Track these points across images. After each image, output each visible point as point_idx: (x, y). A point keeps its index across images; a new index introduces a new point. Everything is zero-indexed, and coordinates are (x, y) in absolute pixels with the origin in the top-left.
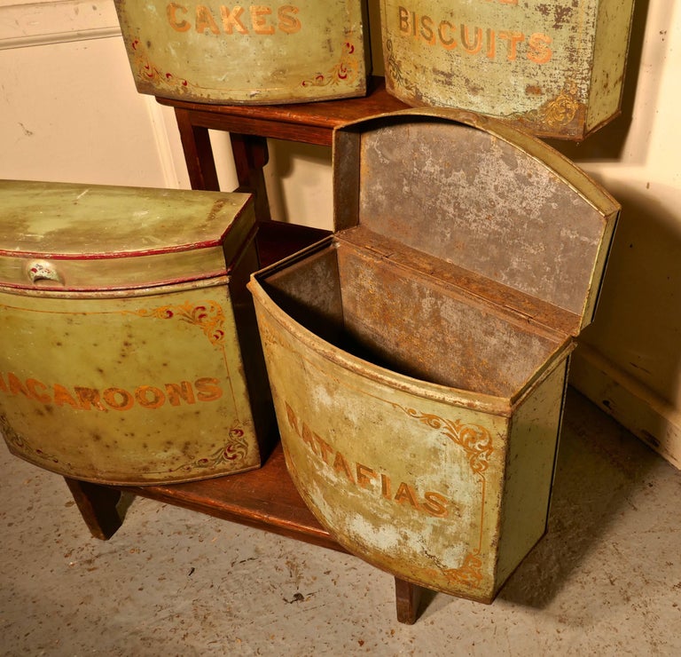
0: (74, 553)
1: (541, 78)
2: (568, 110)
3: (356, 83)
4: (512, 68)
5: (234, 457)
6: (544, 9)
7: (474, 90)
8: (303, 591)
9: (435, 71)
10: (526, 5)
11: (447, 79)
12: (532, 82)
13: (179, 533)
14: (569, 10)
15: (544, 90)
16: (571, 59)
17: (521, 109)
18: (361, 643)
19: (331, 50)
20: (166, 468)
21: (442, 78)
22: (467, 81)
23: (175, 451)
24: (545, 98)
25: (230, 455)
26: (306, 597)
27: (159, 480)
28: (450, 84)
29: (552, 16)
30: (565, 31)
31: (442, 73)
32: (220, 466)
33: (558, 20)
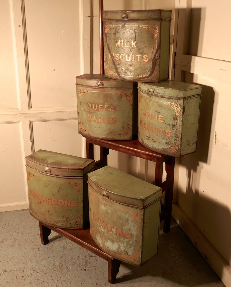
0: (36, 246)
1: (169, 141)
2: (176, 149)
3: (130, 137)
4: (162, 137)
5: (77, 225)
6: (169, 125)
7: (154, 142)
8: (87, 269)
9: (146, 136)
10: (165, 123)
11: (149, 138)
12: (167, 142)
13: (61, 248)
14: (175, 125)
15: (170, 144)
16: (176, 137)
17: (164, 148)
18: (97, 284)
19: (124, 128)
20: (62, 223)
21: (148, 138)
22: (153, 139)
23: (64, 219)
24: (170, 146)
25: (77, 224)
26: (87, 270)
27: (59, 226)
28: (149, 140)
29: (171, 127)
30: (174, 130)
31: (148, 137)
32: (74, 226)
33: (173, 128)
